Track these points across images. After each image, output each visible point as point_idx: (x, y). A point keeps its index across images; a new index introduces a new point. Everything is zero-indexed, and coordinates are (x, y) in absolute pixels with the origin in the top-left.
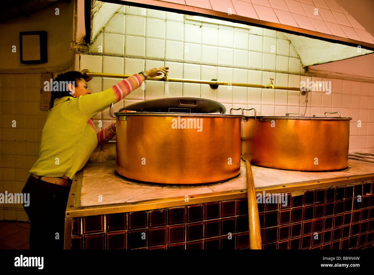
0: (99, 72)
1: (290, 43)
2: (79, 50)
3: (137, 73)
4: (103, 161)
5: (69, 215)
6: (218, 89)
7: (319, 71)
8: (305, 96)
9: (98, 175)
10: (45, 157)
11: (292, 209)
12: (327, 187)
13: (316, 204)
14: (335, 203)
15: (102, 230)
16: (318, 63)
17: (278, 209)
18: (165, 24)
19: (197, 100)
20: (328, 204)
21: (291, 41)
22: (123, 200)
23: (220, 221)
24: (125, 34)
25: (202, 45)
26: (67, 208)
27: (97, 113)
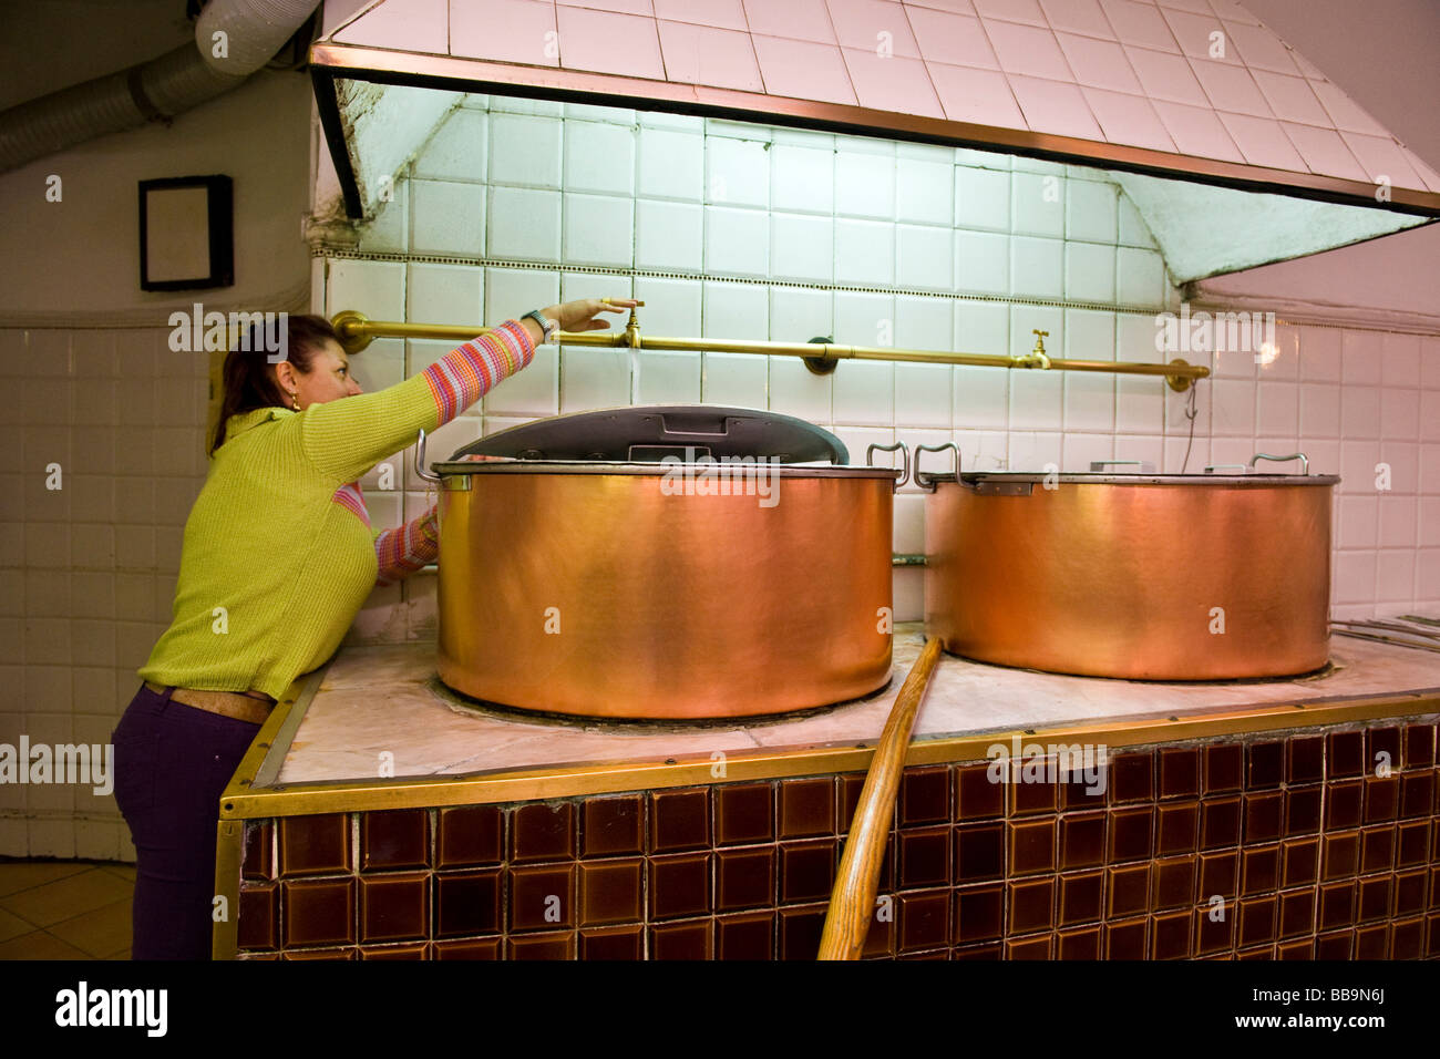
0: (396, 319)
1: (1120, 193)
2: (324, 245)
3: (517, 319)
4: (407, 639)
5: (231, 811)
6: (835, 375)
7: (1241, 299)
8: (1184, 396)
9: (372, 685)
10: (188, 622)
11: (1061, 817)
12: (1209, 737)
13: (1160, 804)
14: (1245, 800)
15: (345, 867)
16: (1227, 269)
17: (1004, 817)
18: (634, 141)
19: (728, 414)
20: (1212, 803)
21: (1124, 187)
22: (428, 765)
23: (774, 854)
24: (489, 184)
25: (773, 213)
26: (230, 787)
27: (371, 464)
